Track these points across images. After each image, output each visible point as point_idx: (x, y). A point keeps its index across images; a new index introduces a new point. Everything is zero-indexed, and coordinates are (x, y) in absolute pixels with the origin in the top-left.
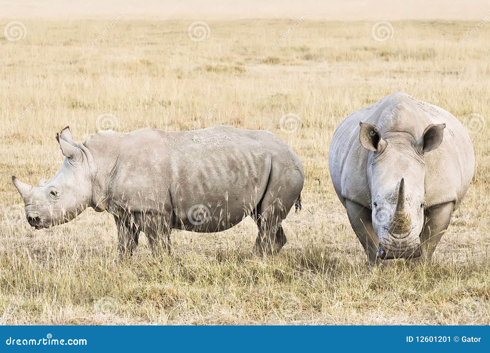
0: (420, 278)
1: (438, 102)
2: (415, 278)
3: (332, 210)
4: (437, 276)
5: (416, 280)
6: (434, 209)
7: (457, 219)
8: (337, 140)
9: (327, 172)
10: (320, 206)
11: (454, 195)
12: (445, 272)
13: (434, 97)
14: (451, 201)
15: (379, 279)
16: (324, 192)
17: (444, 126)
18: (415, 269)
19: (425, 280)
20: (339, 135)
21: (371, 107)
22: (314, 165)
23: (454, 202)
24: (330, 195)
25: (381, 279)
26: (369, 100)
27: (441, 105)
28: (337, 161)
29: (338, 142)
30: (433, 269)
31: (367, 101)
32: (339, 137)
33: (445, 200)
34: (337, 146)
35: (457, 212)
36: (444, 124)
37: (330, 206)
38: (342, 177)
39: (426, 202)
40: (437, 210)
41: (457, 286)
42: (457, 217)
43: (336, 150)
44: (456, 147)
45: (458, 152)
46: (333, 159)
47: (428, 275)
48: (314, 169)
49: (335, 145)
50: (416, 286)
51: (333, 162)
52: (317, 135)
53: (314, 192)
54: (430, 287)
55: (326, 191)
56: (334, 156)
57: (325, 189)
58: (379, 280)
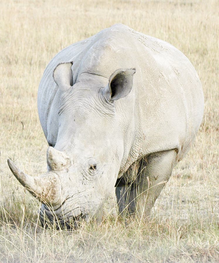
0: (135, 236)
1: (167, 37)
2: (129, 235)
3: (39, 159)
4: (155, 234)
5: (131, 238)
6: (152, 157)
7: (182, 171)
8: (47, 78)
9: (36, 115)
10: (27, 153)
11: (176, 143)
12: (164, 230)
13: (162, 31)
14: (173, 149)
15: (88, 235)
16: (32, 138)
17: (134, 71)
18: (130, 225)
19: (141, 238)
20: (49, 73)
21: (86, 42)
22: (21, 107)
23: (176, 150)
24: (38, 141)
25: (91, 236)
26: (87, 34)
27: (169, 40)
28: (46, 102)
29: (47, 81)
30: (150, 227)
31: (85, 34)
32: (48, 75)
33: (164, 148)
34: (46, 85)
35: (182, 163)
36: (134, 69)
37: (38, 154)
38: (48, 120)
39: (141, 149)
40: (156, 159)
41: (175, 244)
42: (183, 169)
43: (44, 89)
44: (181, 88)
45: (182, 94)
46: (41, 100)
47: (144, 233)
48: (21, 111)
49: (44, 85)
50: (129, 244)
51: (41, 104)
52: (26, 73)
53: (20, 137)
54: (146, 246)
55: (34, 137)
56: (43, 96)
57: (32, 134)
58: (88, 238)
